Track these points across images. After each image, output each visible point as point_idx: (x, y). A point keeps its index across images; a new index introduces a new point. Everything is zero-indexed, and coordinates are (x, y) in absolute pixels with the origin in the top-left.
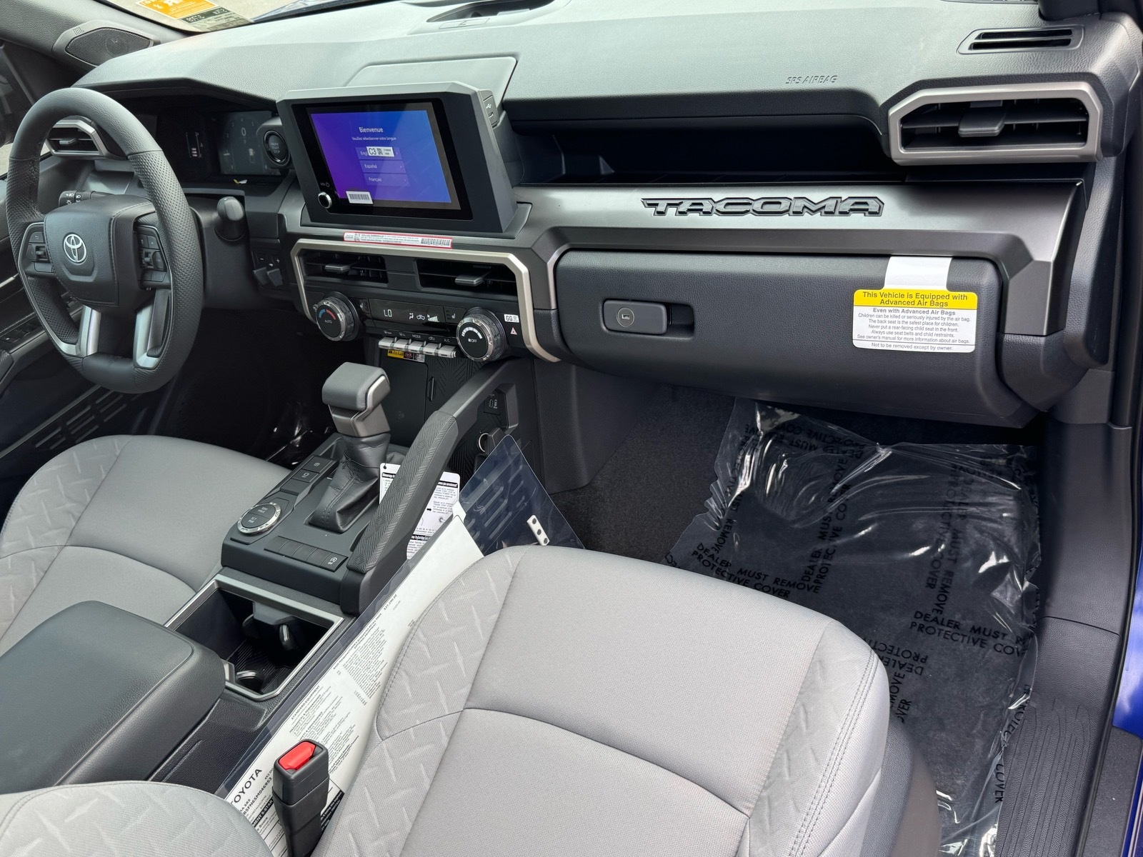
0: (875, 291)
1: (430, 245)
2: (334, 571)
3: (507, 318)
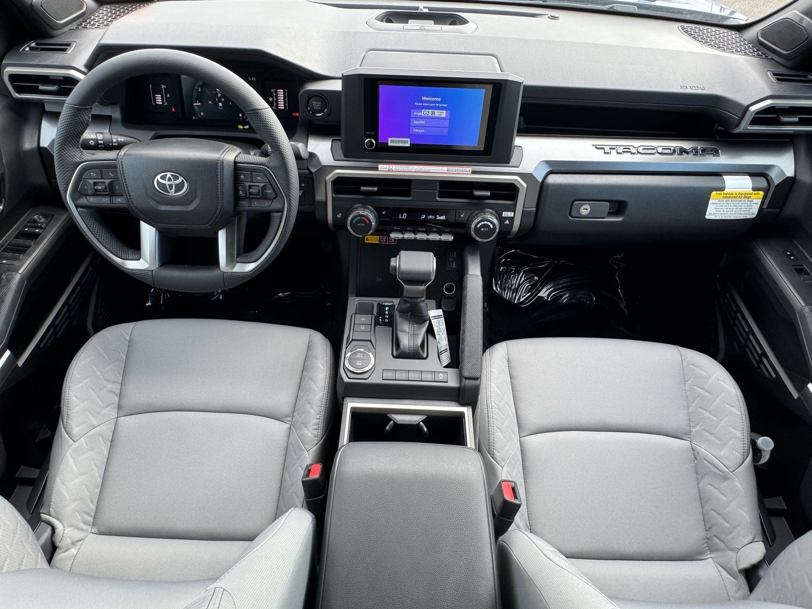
0: (721, 192)
1: (455, 172)
2: (447, 382)
3: (505, 214)
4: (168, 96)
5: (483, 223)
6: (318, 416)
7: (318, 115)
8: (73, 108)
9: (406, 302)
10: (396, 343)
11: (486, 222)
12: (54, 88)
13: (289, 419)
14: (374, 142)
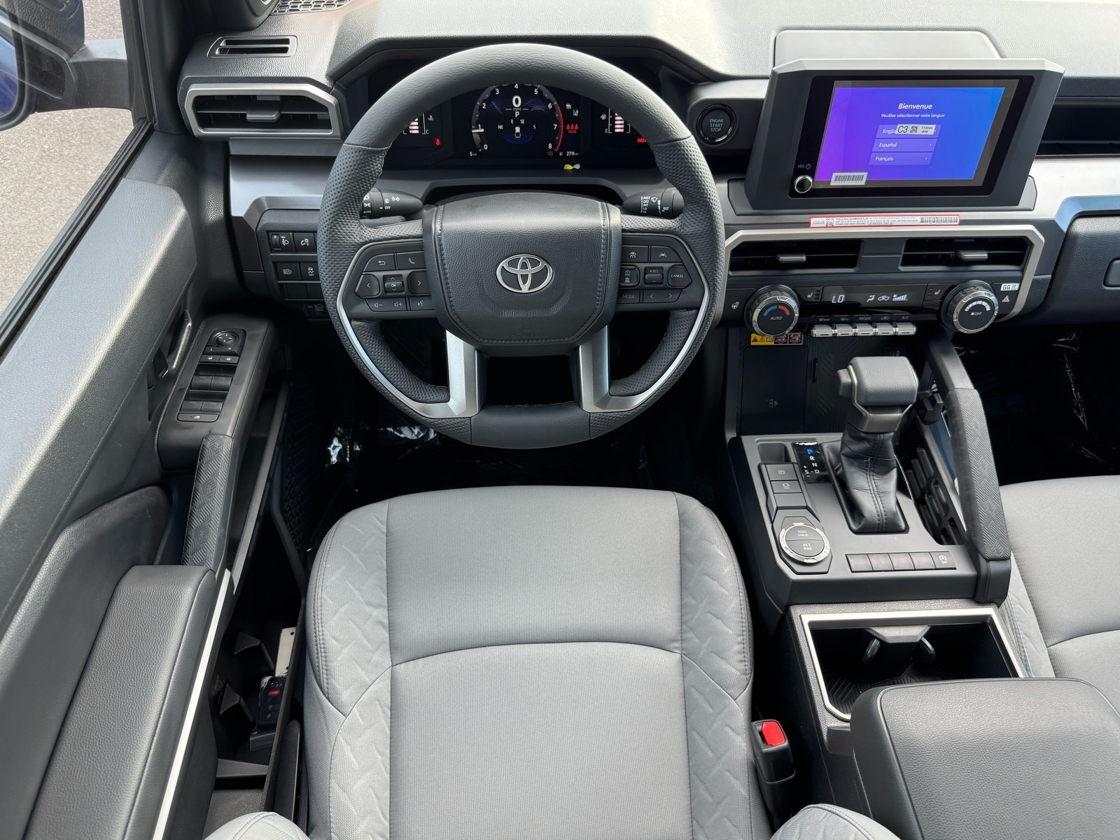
1: (933, 224)
2: (955, 569)
3: (1005, 287)
4: (431, 118)
5: (974, 303)
6: (740, 639)
7: (720, 140)
8: (364, 150)
9: (859, 439)
10: (853, 508)
11: (979, 302)
12: (273, 116)
13: (677, 644)
14: (811, 180)
